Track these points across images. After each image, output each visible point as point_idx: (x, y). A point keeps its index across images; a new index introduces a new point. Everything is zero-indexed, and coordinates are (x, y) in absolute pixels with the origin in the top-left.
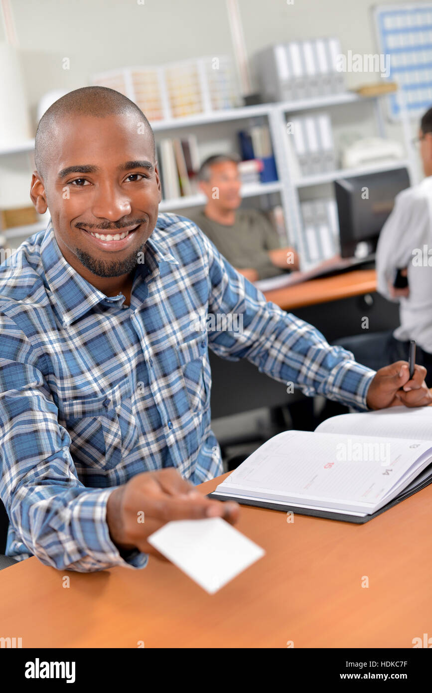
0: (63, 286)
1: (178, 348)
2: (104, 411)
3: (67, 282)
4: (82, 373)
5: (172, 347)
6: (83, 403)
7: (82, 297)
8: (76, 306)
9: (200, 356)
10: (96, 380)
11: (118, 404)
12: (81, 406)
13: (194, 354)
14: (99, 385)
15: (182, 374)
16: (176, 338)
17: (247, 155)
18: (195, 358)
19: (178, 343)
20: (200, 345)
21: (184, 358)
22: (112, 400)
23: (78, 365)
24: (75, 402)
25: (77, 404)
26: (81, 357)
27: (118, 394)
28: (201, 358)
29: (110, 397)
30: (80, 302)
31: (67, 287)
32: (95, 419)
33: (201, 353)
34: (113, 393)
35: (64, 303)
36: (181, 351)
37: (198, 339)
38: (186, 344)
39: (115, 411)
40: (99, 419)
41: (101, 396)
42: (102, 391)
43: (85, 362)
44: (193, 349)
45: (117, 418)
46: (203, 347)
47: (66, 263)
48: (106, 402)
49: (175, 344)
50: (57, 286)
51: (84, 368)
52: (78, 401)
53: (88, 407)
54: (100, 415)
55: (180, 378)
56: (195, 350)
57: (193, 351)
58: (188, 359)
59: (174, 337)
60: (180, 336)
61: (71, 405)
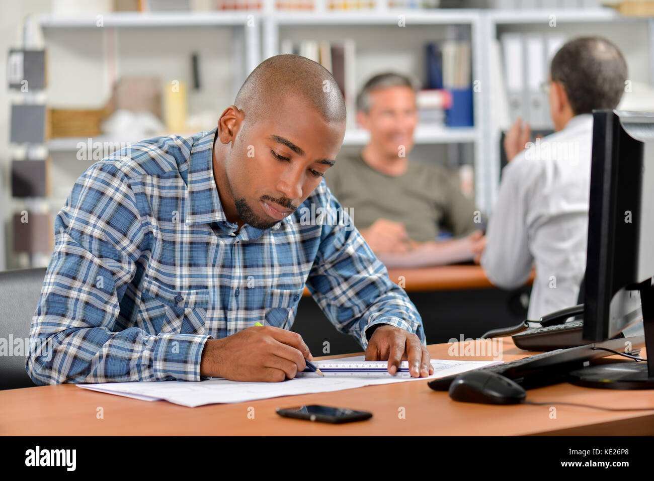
0: (199, 192)
1: (269, 291)
2: (173, 305)
3: (204, 191)
4: (174, 265)
5: (265, 287)
6: (159, 287)
7: (210, 209)
8: (201, 213)
9: (288, 307)
10: (181, 276)
11: (189, 306)
12: (157, 288)
13: (283, 303)
14: (181, 282)
15: (264, 315)
16: (273, 281)
17: (433, 83)
18: (282, 307)
19: (272, 287)
20: (293, 297)
21: (271, 302)
22: (185, 299)
23: (174, 257)
24: (154, 282)
25: (155, 285)
26: (181, 251)
27: (193, 298)
28: (288, 309)
29: (185, 297)
30: (206, 213)
31: (202, 195)
32: (163, 306)
33: (291, 305)
34: (189, 294)
35: (193, 206)
36: (272, 295)
37: (293, 291)
38: (279, 291)
39: (184, 311)
40: (167, 308)
41: (178, 290)
42: (181, 288)
43: (181, 257)
44: (284, 298)
45: (182, 318)
46: (295, 300)
47: (212, 175)
48: (178, 298)
49: (269, 286)
50: (194, 189)
51: (178, 262)
52: (156, 283)
53: (161, 293)
54: (168, 305)
55: (261, 318)
56: (286, 301)
57: (284, 300)
58: (275, 304)
59: (270, 280)
60: (276, 281)
61: (150, 283)
